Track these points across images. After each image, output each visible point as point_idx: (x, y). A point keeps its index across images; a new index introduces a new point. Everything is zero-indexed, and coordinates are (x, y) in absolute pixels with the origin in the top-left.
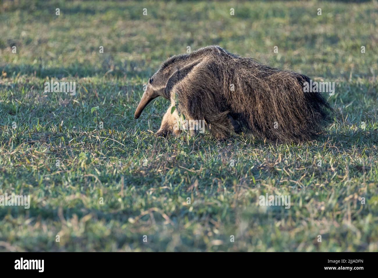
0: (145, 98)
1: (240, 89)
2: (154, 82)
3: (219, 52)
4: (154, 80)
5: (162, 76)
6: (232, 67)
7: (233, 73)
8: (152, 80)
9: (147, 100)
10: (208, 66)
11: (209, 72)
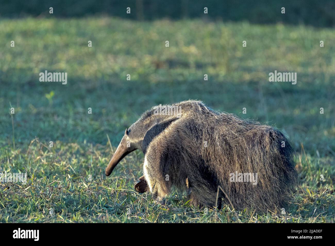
0: (119, 152)
1: (219, 148)
2: (131, 133)
3: (200, 109)
4: (132, 131)
5: (142, 127)
6: (212, 125)
7: (213, 132)
8: (130, 131)
9: (121, 154)
10: (186, 124)
11: (186, 130)
